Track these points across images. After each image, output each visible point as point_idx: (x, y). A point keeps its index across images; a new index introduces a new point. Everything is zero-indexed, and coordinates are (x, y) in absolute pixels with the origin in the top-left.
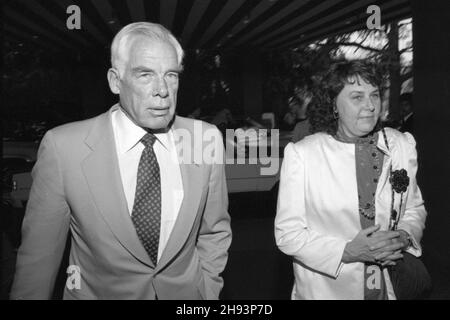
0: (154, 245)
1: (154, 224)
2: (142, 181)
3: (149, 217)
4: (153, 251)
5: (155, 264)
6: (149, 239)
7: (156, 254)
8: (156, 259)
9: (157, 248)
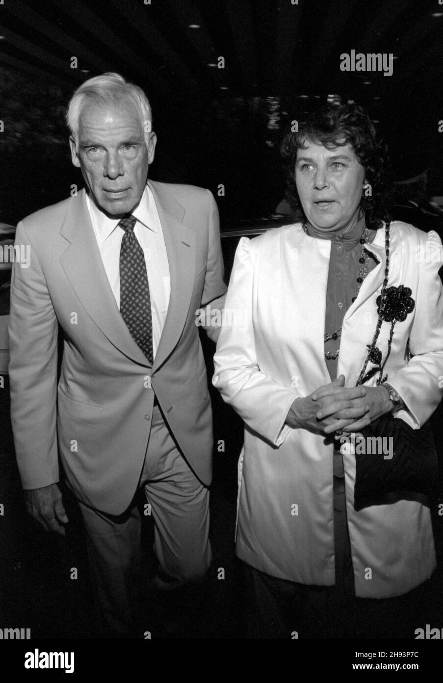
0: (148, 341)
1: (145, 318)
2: (126, 274)
3: (138, 312)
4: (148, 347)
5: (151, 361)
6: (141, 335)
7: (151, 349)
8: (151, 355)
9: (151, 343)
